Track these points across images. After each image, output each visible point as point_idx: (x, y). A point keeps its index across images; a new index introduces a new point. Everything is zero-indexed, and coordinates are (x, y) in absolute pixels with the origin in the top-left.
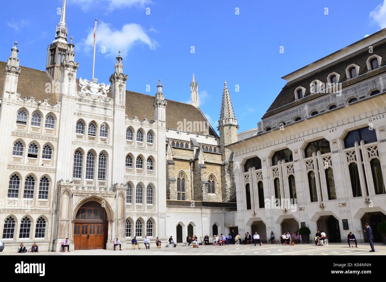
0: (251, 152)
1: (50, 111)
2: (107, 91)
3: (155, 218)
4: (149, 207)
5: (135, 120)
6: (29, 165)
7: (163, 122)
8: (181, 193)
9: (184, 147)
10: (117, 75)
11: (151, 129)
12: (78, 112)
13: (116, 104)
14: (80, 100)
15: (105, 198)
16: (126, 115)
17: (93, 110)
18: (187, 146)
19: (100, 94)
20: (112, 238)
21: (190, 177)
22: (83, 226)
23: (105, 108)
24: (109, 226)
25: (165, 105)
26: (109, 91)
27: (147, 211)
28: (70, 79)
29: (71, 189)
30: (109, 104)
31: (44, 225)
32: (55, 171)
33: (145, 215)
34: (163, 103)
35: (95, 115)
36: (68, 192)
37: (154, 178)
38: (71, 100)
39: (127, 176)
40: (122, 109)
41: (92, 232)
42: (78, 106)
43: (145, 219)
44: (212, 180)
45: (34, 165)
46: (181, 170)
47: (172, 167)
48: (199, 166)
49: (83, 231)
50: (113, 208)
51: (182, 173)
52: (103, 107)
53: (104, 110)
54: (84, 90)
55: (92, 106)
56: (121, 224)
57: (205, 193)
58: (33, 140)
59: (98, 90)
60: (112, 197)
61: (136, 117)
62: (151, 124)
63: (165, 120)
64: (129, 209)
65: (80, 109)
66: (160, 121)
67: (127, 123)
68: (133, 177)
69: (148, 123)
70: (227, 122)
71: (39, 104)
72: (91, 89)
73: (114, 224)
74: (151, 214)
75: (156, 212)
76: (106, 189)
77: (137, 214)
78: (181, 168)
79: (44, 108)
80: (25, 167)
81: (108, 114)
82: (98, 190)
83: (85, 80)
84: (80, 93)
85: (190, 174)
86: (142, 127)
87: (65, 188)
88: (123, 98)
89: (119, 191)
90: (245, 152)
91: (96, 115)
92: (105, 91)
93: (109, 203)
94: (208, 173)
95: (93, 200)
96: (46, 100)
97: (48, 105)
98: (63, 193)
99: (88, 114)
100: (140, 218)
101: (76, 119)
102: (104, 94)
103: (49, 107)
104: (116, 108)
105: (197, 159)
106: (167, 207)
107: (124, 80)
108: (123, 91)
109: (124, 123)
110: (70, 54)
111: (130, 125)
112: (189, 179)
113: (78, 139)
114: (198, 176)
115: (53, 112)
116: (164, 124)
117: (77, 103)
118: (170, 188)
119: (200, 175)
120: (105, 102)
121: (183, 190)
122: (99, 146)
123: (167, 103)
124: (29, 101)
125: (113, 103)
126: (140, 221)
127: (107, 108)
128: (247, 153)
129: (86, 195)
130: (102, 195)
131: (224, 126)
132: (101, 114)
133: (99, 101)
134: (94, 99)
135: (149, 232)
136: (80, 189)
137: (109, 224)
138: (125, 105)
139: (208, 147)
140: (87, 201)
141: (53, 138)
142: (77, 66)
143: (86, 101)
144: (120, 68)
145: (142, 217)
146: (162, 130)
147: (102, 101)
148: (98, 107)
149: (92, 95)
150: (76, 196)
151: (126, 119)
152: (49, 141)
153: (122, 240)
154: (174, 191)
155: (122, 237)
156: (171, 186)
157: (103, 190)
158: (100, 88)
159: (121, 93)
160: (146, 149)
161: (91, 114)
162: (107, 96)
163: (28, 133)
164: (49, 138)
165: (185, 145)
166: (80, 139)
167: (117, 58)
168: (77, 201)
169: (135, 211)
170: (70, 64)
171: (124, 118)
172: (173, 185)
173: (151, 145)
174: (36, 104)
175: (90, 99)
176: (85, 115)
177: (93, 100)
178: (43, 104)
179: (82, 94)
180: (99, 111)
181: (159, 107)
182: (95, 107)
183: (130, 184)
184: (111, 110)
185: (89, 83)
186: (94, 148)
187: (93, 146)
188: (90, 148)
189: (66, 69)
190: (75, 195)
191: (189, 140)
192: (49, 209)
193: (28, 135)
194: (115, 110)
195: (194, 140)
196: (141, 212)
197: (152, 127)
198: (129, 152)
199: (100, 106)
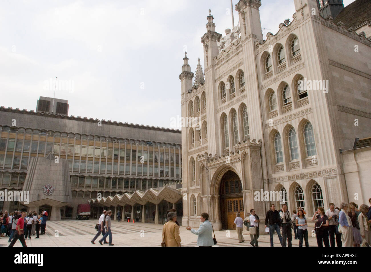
1: (202, 92)
5: (268, 40)
6: (198, 147)
11: (291, 34)
12: (218, 77)
13: (243, 39)
15: (234, 164)
16: (256, 43)
17: (228, 64)
28: (206, 51)
29: (205, 163)
30: (240, 45)
33: (302, 177)
38: (209, 70)
40: (248, 41)
42: (218, 70)
43: (303, 183)
52: (235, 53)
53: (237, 56)
55: (227, 61)
59: (231, 39)
62: (289, 27)
64: (281, 172)
65: (219, 73)
67: (259, 52)
68: (277, 122)
69: (286, 28)
72: (225, 44)
74: (311, 174)
75: (319, 168)
79: (199, 92)
80: (195, 151)
81: (240, 58)
83: (220, 39)
84: (218, 56)
86: (278, 42)
87: (201, 164)
88: (248, 26)
89: (243, 151)
91: (230, 68)
95: (227, 170)
96: (200, 84)
98: (202, 168)
99: (224, 72)
100: (296, 183)
101: (218, 84)
104: (244, 44)
108: (247, 17)
111: (263, 52)
115: (204, 91)
116: (307, 10)
117: (216, 69)
120: (236, 47)
122: (237, 101)
124: (192, 93)
126: (300, 188)
127: (238, 51)
132: (235, 63)
133: (232, 50)
134: (228, 52)
141: (206, 116)
143: (221, 61)
145: (296, 181)
146: (304, 23)
147: (234, 48)
148: (231, 59)
149: (226, 49)
151: (257, 47)
152: (204, 120)
158: (231, 35)
161: (226, 71)
164: (204, 117)
166: (223, 105)
168: (212, 174)
169: (286, 173)
171: (253, 49)
173: (298, 58)
175: (225, 55)
176: (222, 76)
177: (227, 54)
178: (199, 88)
180: (233, 61)
182: (229, 60)
184: (241, 51)
185: (223, 39)
186: (233, 107)
187: (232, 105)
188: (231, 108)
190: (210, 169)
194: (243, 47)
197: (291, 30)
198: (267, 88)
199: (233, 55)
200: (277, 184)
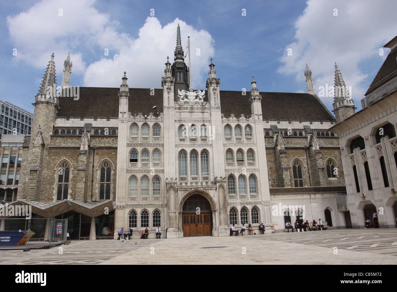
0: (354, 132)
1: (155, 122)
2: (203, 96)
3: (259, 206)
4: (252, 197)
5: (231, 118)
6: (143, 168)
7: (260, 115)
8: (298, 180)
9: (298, 135)
10: (210, 80)
11: (248, 124)
12: (179, 119)
13: (212, 106)
14: (179, 109)
15: (207, 191)
16: (222, 115)
17: (192, 115)
18: (301, 134)
19: (197, 100)
20: (216, 226)
21: (306, 164)
22: (191, 216)
23: (202, 111)
24: (213, 215)
25: (259, 99)
26: (205, 96)
27: (250, 200)
28: (169, 92)
29: (176, 185)
30: (206, 108)
31: (160, 217)
32: (163, 171)
33: (250, 203)
34: (257, 98)
35: (193, 119)
36: (173, 188)
37: (255, 169)
38: (171, 110)
39: (228, 170)
40: (217, 110)
41: (200, 221)
42: (178, 114)
43: (250, 207)
44: (331, 165)
45: (146, 168)
46: (296, 157)
47: (284, 156)
48: (313, 152)
49: (192, 221)
50: (215, 199)
51: (297, 161)
52: (201, 111)
53: (202, 113)
54: (183, 99)
55: (191, 112)
56: (223, 214)
57: (322, 178)
58: (144, 147)
59: (195, 97)
60: (213, 190)
61: (232, 115)
62: (248, 119)
63: (262, 113)
64: (233, 200)
65: (180, 117)
66: (256, 115)
67: (224, 122)
68: (234, 170)
69: (245, 119)
70: (341, 104)
71: (146, 118)
72: (189, 97)
73: (217, 214)
74: (255, 203)
75: (260, 200)
76: (207, 183)
77: (241, 203)
78: (296, 156)
79: (150, 121)
80: (139, 170)
81: (205, 117)
82: (199, 184)
83: (183, 91)
84: (179, 102)
85: (306, 161)
86: (239, 123)
87: (170, 185)
88: (218, 100)
89: (219, 184)
90: (348, 133)
91: (195, 119)
92: (201, 97)
93: (211, 195)
94: (326, 158)
95: (196, 193)
96: (151, 114)
97: (153, 117)
98: (169, 189)
99: (187, 119)
100: (245, 207)
101: (178, 125)
102: (200, 99)
103: (154, 119)
104: (212, 110)
105: (311, 146)
106: (271, 195)
107: (217, 83)
108: (217, 94)
109: (221, 122)
110: (167, 72)
111: (227, 123)
112: (306, 166)
113: (181, 142)
114: (314, 162)
115: (158, 122)
116: (261, 117)
117: (177, 112)
118: (284, 176)
119: (316, 161)
120: (202, 107)
121: (301, 176)
122: (200, 146)
123: (261, 97)
124: (138, 117)
125: (209, 107)
126: (244, 209)
127: (204, 111)
128: (350, 133)
129: (189, 189)
130: (204, 189)
131: (338, 109)
132: (199, 117)
133: (196, 107)
134: (192, 106)
135: (255, 219)
136: (184, 184)
137: (213, 213)
138: (220, 106)
139: (324, 132)
140: (191, 195)
141: (159, 144)
142: (173, 80)
143: (184, 109)
144: (213, 73)
145: (246, 206)
146: (259, 123)
147: (199, 106)
148: (195, 112)
149: (190, 102)
150: (181, 191)
151: (222, 118)
152: (157, 147)
153: (225, 228)
154: (287, 179)
155: (225, 225)
156: (284, 174)
157: (204, 184)
158: (196, 94)
159: (216, 96)
160: (245, 143)
161: (190, 119)
162: (204, 101)
163: (140, 142)
164: (157, 144)
165: (298, 133)
166: (182, 143)
167: (209, 65)
168: (181, 195)
169: (239, 201)
170: (168, 80)
171: (221, 117)
172: (287, 173)
173: (250, 139)
174: (144, 118)
175: (188, 106)
176: (184, 121)
177: (191, 107)
178: (149, 117)
179: (180, 103)
180: (197, 115)
181: (254, 102)
182: (193, 112)
183: (231, 177)
184: (208, 112)
185: (186, 93)
186: (195, 148)
187: (194, 147)
188: (192, 148)
189: (165, 85)
190: (179, 190)
191: (302, 128)
192: (161, 203)
193: (140, 144)
194: (211, 112)
195: (307, 127)
196: (244, 201)
197: (249, 122)
198: (229, 147)
199: (197, 111)
200: (232, 206)
